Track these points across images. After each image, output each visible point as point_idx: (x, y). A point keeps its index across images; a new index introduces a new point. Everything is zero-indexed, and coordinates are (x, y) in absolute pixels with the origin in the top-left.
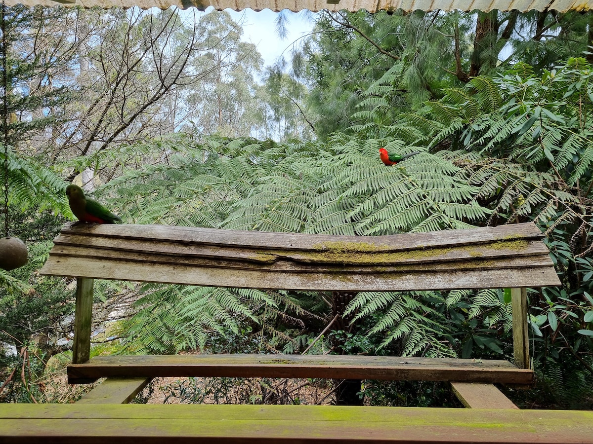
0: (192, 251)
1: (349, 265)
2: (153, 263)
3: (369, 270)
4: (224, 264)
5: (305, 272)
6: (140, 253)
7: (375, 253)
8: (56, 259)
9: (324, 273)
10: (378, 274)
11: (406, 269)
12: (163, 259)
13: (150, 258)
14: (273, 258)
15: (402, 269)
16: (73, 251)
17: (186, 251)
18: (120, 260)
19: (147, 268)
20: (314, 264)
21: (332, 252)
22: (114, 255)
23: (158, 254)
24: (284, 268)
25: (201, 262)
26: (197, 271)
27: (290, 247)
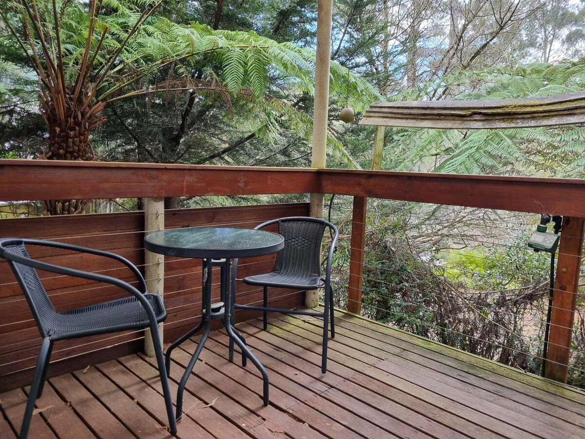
0: (428, 112)
1: (515, 114)
2: (407, 119)
3: (528, 116)
4: (442, 117)
5: (488, 120)
6: (402, 114)
7: (537, 106)
8: (366, 118)
9: (499, 120)
10: (533, 118)
11: (554, 113)
12: (412, 117)
13: (406, 116)
14: (470, 113)
15: (551, 114)
16: (373, 114)
17: (424, 112)
18: (392, 118)
19: (404, 121)
20: (493, 115)
21: (508, 107)
22: (390, 115)
23: (410, 114)
24: (475, 118)
25: (430, 117)
26: (427, 121)
27: (483, 106)
